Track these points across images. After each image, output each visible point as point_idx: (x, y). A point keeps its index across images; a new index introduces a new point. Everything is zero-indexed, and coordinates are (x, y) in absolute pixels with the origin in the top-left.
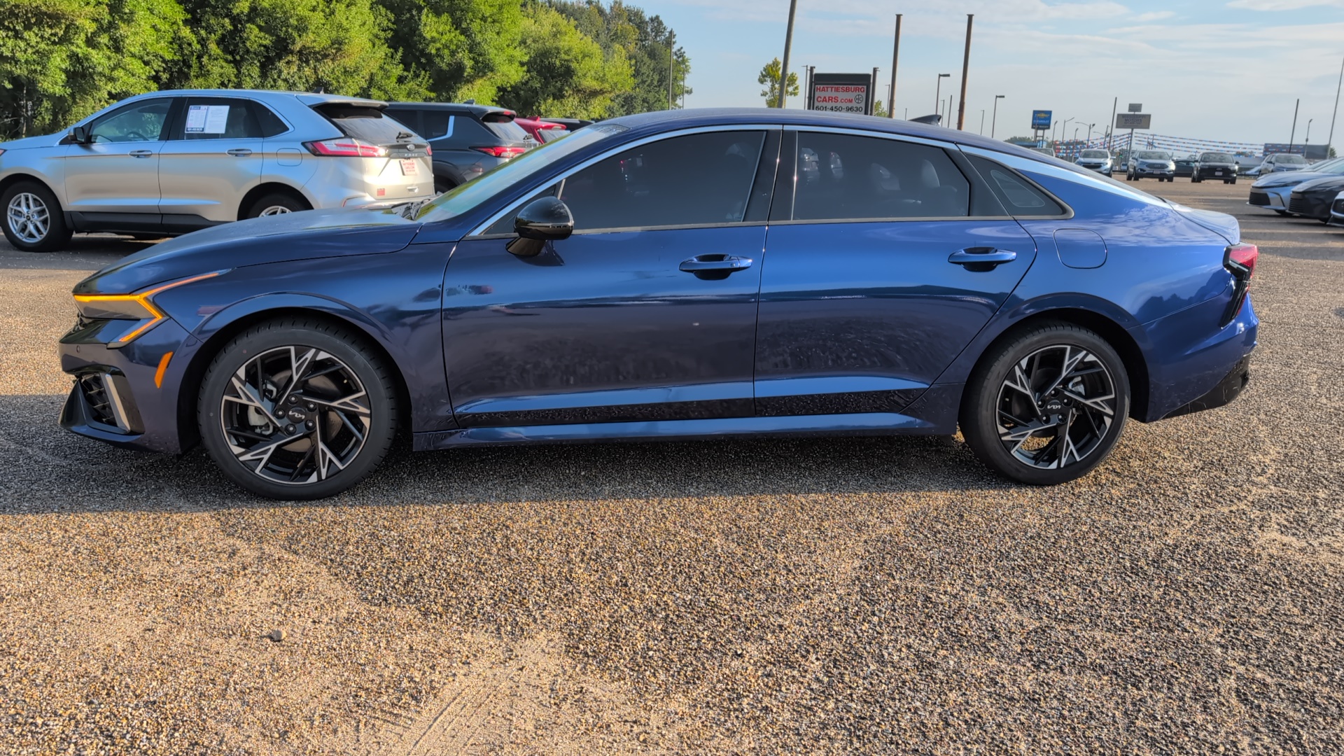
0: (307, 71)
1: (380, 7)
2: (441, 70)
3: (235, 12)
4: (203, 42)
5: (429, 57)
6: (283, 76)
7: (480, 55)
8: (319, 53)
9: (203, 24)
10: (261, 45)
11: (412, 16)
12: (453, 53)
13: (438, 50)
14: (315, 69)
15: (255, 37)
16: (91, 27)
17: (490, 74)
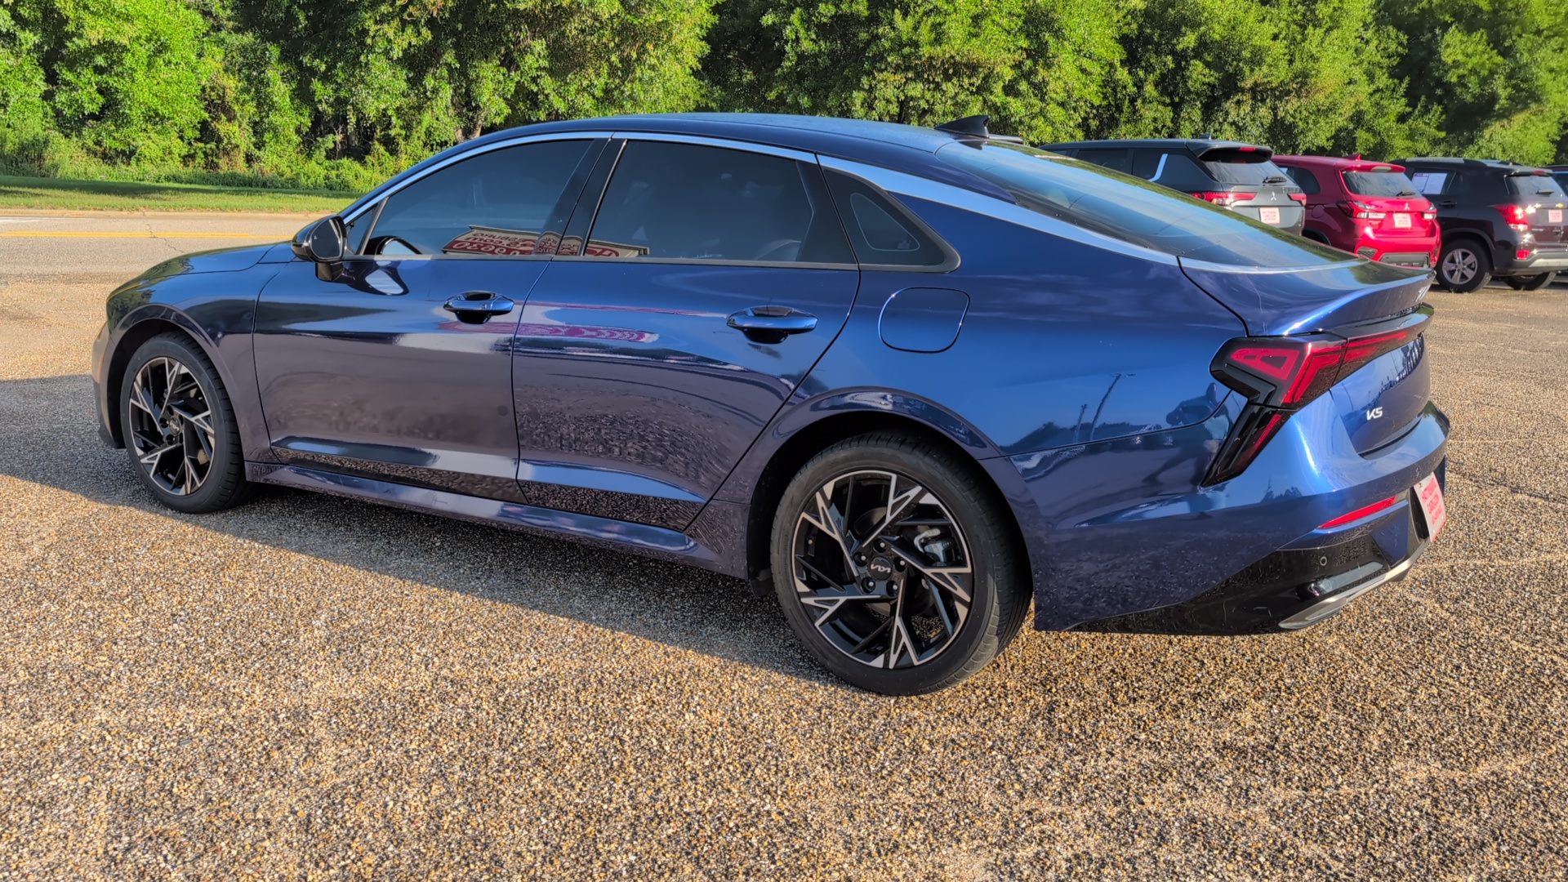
0: (1264, 111)
1: (1390, 28)
2: (1464, 104)
3: (1179, 47)
4: (1139, 84)
5: (1448, 89)
6: (1230, 120)
7: (1525, 81)
8: (1276, 88)
9: (1143, 64)
10: (1204, 84)
11: (1435, 36)
12: (1484, 82)
13: (1462, 77)
14: (1274, 109)
15: (1199, 74)
16: (1009, 74)
17: (1533, 106)
